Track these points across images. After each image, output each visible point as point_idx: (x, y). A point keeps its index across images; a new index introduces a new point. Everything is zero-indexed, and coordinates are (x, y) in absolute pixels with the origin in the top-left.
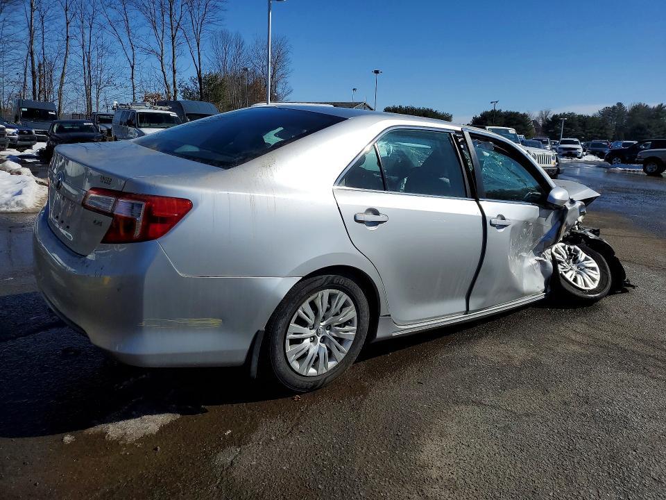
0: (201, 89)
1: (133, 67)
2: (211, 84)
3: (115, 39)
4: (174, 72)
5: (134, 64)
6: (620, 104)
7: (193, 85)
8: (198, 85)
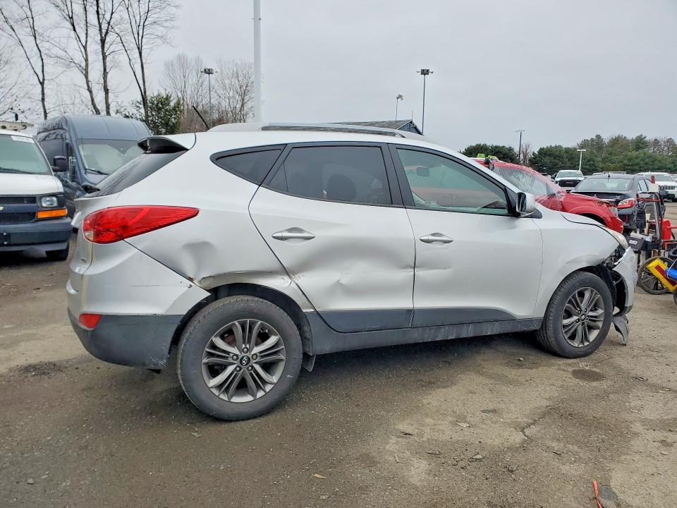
0: (147, 116)
1: (42, 84)
2: (160, 109)
3: (12, 42)
4: (106, 91)
5: (44, 80)
6: (598, 137)
7: (136, 112)
8: (143, 111)
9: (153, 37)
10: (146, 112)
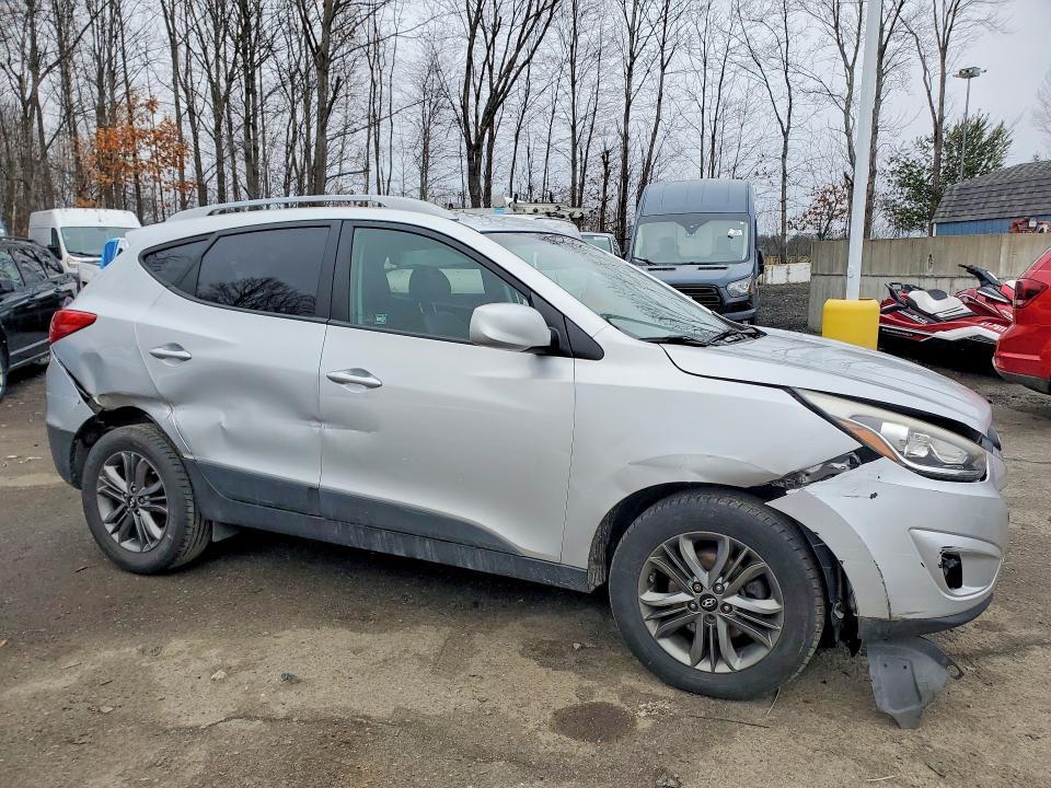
9: (970, 24)
10: (938, 155)
